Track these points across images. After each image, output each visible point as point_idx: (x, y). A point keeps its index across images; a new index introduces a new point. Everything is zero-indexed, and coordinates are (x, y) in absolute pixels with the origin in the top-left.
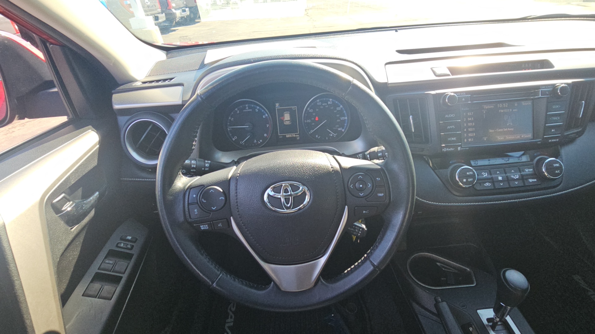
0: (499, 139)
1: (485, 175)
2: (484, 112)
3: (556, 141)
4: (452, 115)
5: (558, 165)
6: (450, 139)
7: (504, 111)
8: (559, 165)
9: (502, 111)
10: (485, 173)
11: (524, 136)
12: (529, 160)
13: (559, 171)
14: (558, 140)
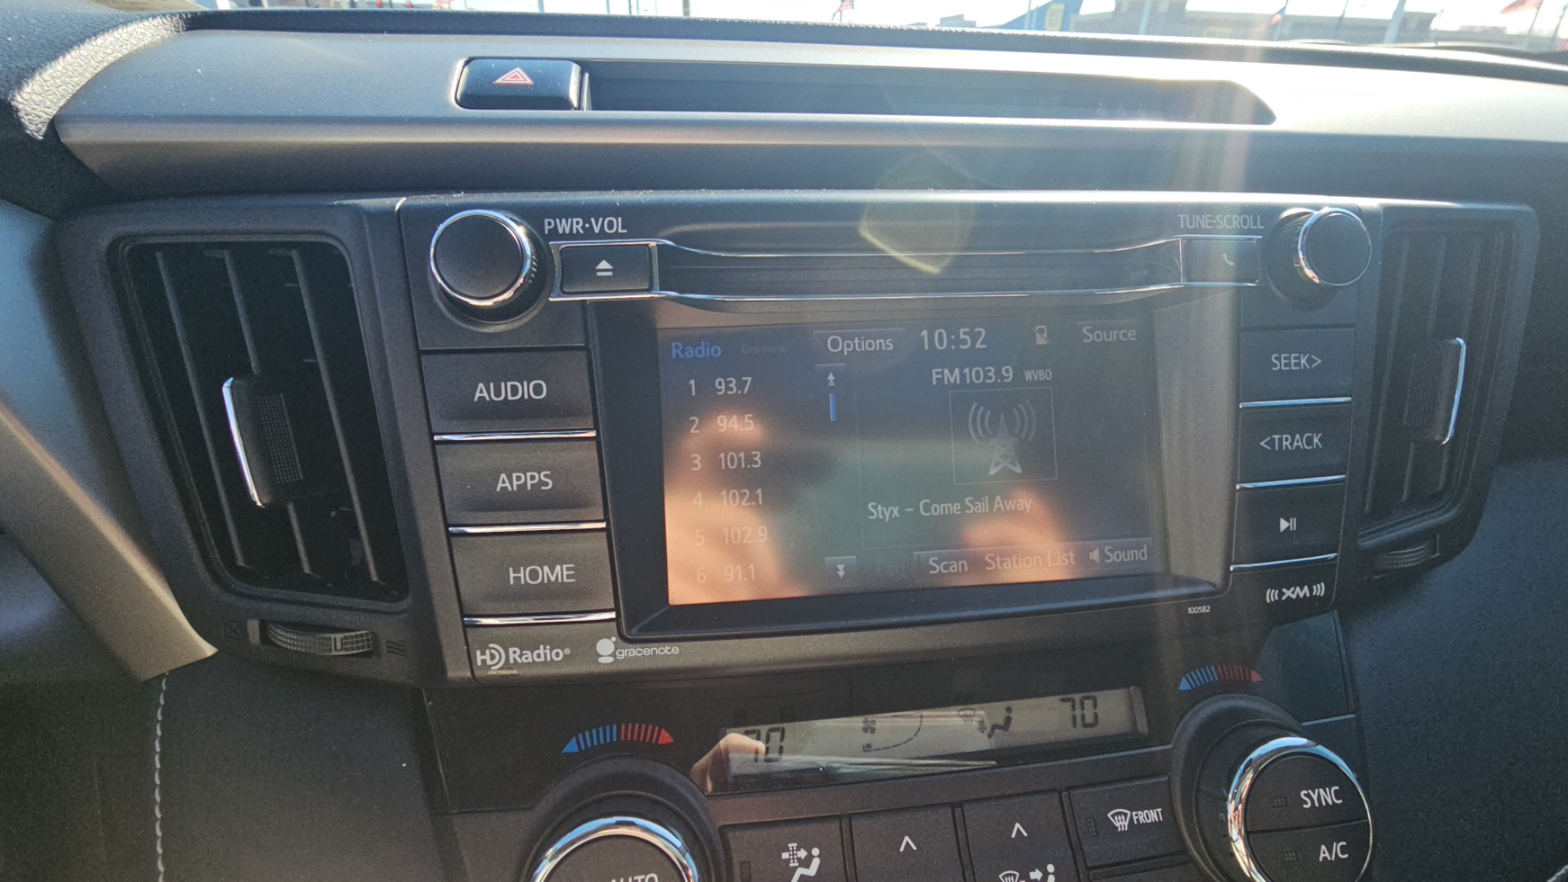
0: (939, 568)
1: (801, 871)
2: (831, 377)
3: (1313, 598)
4: (526, 390)
5: (1328, 796)
6: (524, 575)
7: (963, 376)
8: (1338, 795)
9: (952, 376)
10: (802, 854)
11: (1103, 556)
12: (1143, 727)
13: (1337, 847)
14: (1320, 589)
